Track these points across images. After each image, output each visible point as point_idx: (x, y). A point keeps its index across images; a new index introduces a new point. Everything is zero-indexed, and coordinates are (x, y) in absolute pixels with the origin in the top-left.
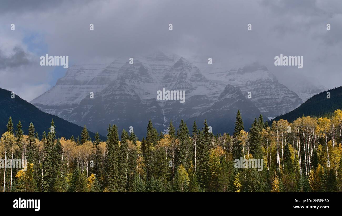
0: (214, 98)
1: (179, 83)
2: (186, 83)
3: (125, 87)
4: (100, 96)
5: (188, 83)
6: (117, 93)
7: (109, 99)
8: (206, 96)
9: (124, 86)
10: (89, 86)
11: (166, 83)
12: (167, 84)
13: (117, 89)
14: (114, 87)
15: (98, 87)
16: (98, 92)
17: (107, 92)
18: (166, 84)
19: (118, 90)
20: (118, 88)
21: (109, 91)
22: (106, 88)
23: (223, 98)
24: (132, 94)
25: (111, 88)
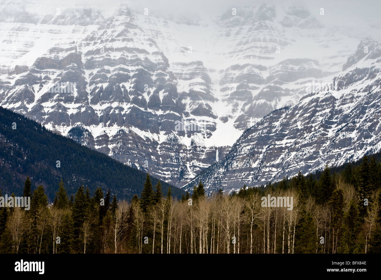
0: (332, 66)
1: (256, 29)
2: (273, 29)
3: (135, 34)
4: (78, 50)
5: (278, 31)
6: (117, 45)
7: (97, 60)
8: (316, 63)
9: (132, 31)
10: (55, 27)
11: (228, 27)
12: (230, 30)
13: (116, 37)
14: (109, 31)
15: (74, 31)
16: (74, 43)
17: (95, 43)
18: (228, 29)
19: (119, 40)
20: (119, 35)
21: (99, 41)
22: (93, 33)
23: (353, 68)
24: (152, 50)
25: (103, 35)
